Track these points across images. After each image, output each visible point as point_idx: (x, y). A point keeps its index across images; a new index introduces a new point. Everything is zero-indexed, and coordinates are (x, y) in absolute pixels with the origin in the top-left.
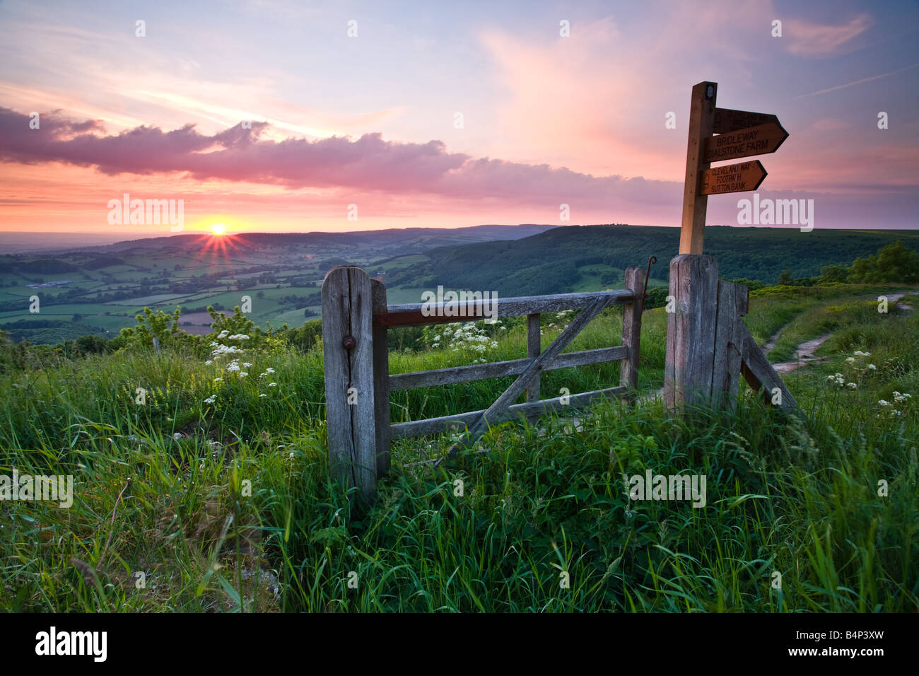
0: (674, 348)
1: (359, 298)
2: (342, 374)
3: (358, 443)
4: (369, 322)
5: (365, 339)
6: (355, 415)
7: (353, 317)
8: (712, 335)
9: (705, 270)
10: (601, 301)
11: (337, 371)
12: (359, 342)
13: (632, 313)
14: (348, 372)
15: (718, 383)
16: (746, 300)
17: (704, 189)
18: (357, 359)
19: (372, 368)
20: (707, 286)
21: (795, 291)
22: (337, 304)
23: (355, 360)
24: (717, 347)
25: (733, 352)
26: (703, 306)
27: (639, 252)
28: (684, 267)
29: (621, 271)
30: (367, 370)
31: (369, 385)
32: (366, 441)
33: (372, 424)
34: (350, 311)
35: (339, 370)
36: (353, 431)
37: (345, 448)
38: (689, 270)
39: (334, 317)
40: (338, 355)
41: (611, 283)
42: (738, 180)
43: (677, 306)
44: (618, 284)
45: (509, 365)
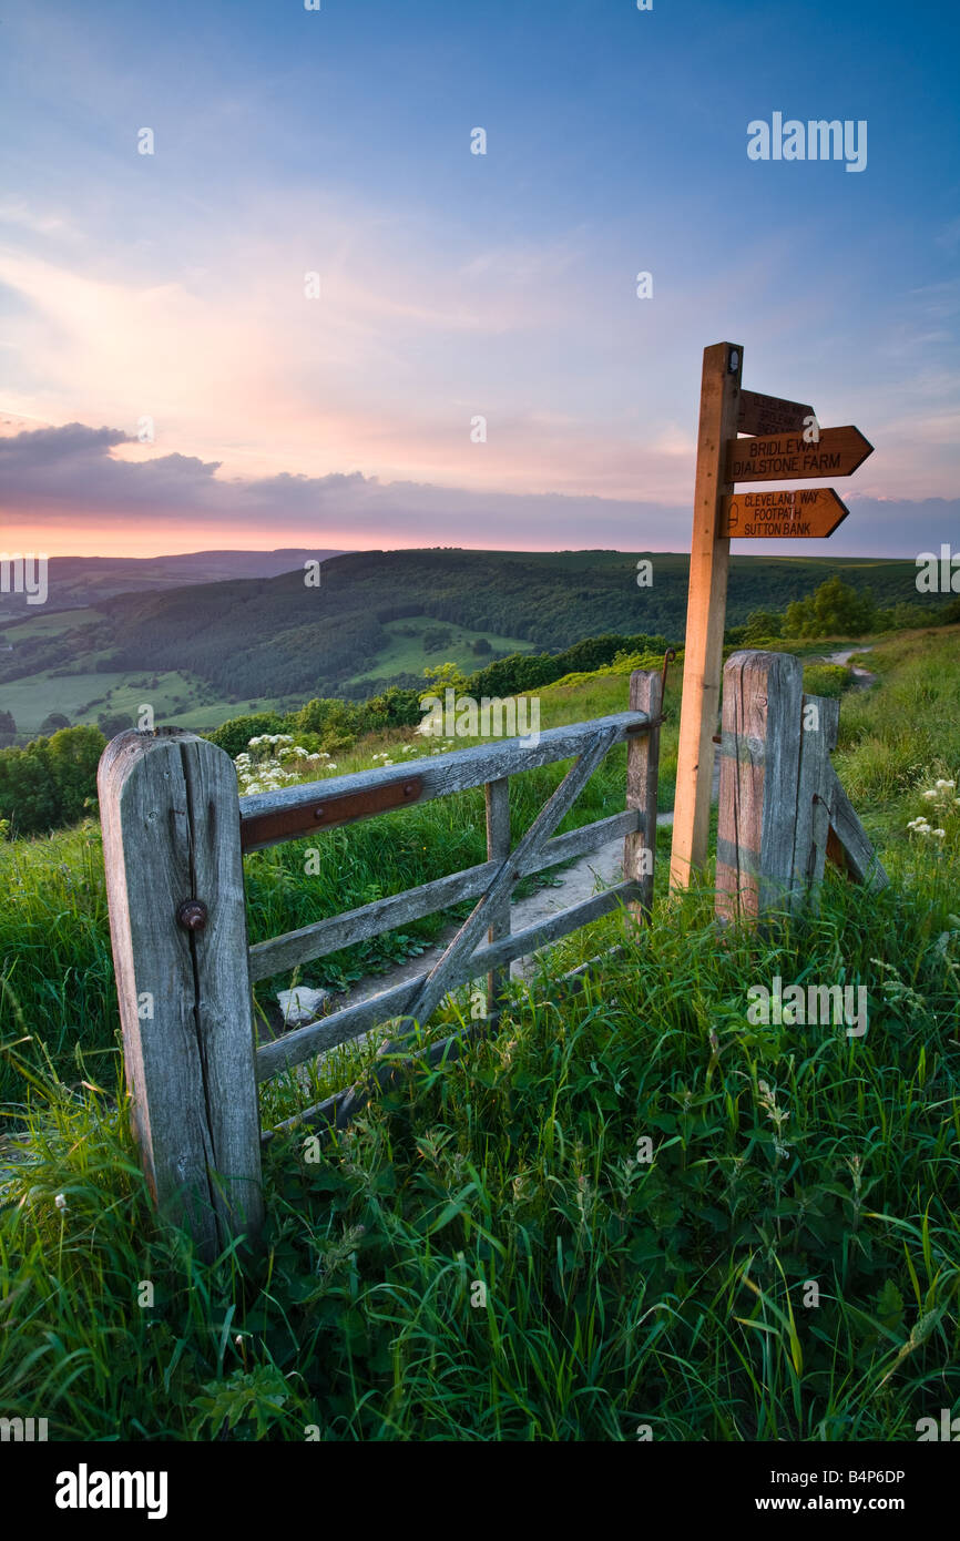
0: (736, 813)
1: (211, 809)
2: (178, 988)
3: (220, 1131)
4: (234, 859)
5: (227, 899)
6: (211, 1070)
7: (199, 856)
8: (794, 786)
10: (605, 739)
11: (166, 983)
12: (214, 908)
13: (645, 754)
14: (193, 982)
15: (801, 863)
17: (729, 528)
18: (212, 946)
20: (789, 707)
22: (159, 830)
23: (206, 951)
24: (800, 806)
25: (819, 810)
26: (783, 741)
27: (482, 594)
28: (755, 676)
29: (456, 627)
30: (235, 965)
31: (241, 999)
32: (237, 1119)
33: (249, 1080)
34: (191, 842)
35: (171, 980)
36: (207, 1105)
37: (192, 1147)
38: (765, 681)
39: (153, 863)
40: (168, 948)
41: (441, 648)
42: (795, 518)
43: (739, 742)
44: (453, 649)
45: (463, 879)
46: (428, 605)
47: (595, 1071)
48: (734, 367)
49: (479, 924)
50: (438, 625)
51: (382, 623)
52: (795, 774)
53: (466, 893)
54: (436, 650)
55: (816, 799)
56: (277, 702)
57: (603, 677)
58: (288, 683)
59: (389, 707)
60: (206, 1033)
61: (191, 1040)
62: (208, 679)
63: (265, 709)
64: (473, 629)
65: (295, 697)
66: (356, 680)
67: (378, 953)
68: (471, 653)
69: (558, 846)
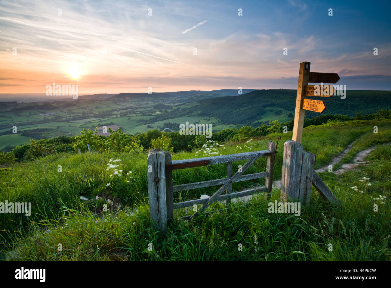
1: (161, 164)
2: (154, 190)
3: (160, 215)
4: (164, 172)
5: (163, 178)
6: (159, 204)
7: (158, 171)
8: (300, 174)
9: (297, 149)
10: (257, 156)
12: (160, 179)
13: (270, 159)
14: (157, 190)
15: (302, 192)
16: (314, 160)
19: (165, 188)
20: (298, 155)
22: (152, 166)
23: (159, 185)
24: (302, 178)
25: (308, 180)
26: (296, 163)
27: (292, 101)
28: (289, 148)
29: (284, 110)
31: (164, 194)
32: (163, 213)
33: (165, 207)
34: (157, 168)
36: (158, 210)
37: (156, 215)
38: (291, 149)
40: (153, 184)
41: (279, 115)
42: (316, 107)
43: (286, 161)
44: (282, 115)
45: (219, 181)
46: (276, 104)
48: (307, 68)
49: (222, 190)
50: (279, 109)
51: (264, 108)
52: (300, 171)
53: (219, 184)
54: (278, 115)
56: (236, 126)
58: (239, 121)
59: (263, 129)
60: (159, 198)
61: (156, 199)
62: (221, 119)
63: (233, 127)
64: (288, 110)
65: (241, 125)
66: (256, 122)
68: (287, 117)
69: (244, 177)
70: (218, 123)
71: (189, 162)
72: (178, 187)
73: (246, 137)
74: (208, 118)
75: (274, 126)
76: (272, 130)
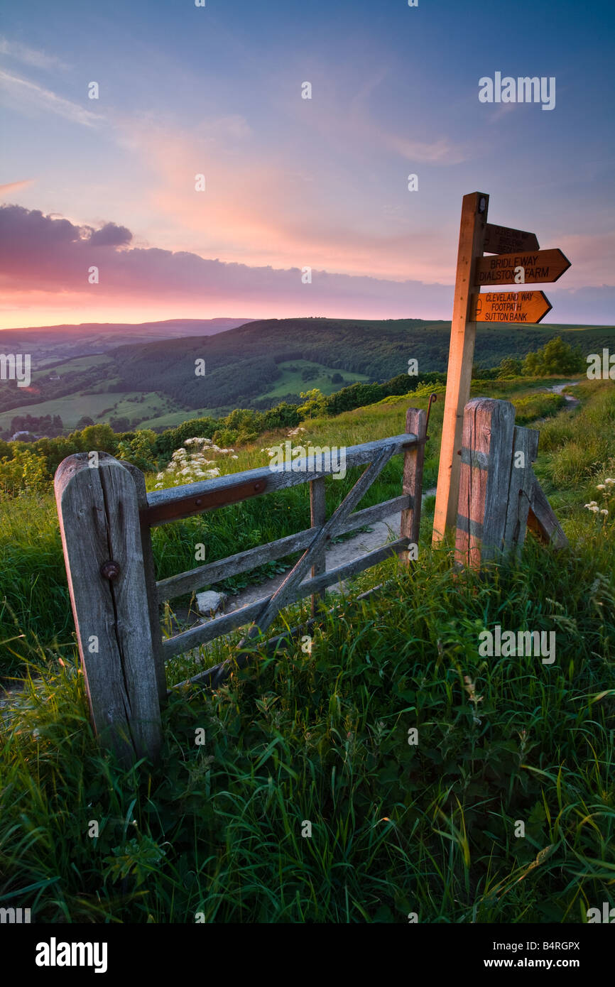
0: (469, 501)
1: (120, 506)
2: (103, 613)
3: (134, 694)
4: (136, 536)
5: (133, 560)
6: (127, 661)
7: (113, 535)
8: (507, 484)
9: (503, 417)
10: (388, 452)
11: (95, 610)
12: (124, 566)
13: (415, 460)
14: (112, 609)
15: (510, 533)
16: (537, 446)
17: (476, 315)
18: (124, 588)
20: (505, 434)
21: (485, 386)
22: (86, 520)
23: (121, 591)
24: (510, 497)
25: (523, 499)
26: (500, 456)
27: (338, 346)
28: (484, 415)
29: (321, 366)
30: (139, 600)
31: (144, 618)
32: (144, 688)
33: (151, 665)
34: (108, 527)
35: (99, 608)
36: (125, 681)
37: (116, 703)
38: (490, 419)
39: (84, 540)
40: (96, 590)
41: (312, 379)
42: (517, 309)
43: (473, 456)
44: (319, 380)
45: (294, 539)
46: (305, 352)
47: (369, 661)
48: (482, 209)
49: (304, 566)
50: (311, 365)
51: (277, 363)
52: (508, 477)
53: (296, 547)
54: (309, 380)
55: (521, 492)
56: (214, 411)
57: (409, 399)
58: (220, 400)
59: (280, 415)
60: (122, 639)
61: (113, 643)
62: (173, 397)
63: (206, 416)
64: (332, 367)
65: (225, 408)
66: (261, 398)
67: (258, 571)
68: (331, 382)
69: (357, 518)
70: (169, 407)
71: (206, 491)
72: (173, 583)
73: (250, 432)
74: (139, 395)
75: (311, 402)
76: (307, 412)
